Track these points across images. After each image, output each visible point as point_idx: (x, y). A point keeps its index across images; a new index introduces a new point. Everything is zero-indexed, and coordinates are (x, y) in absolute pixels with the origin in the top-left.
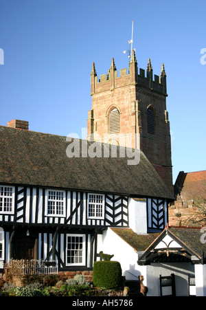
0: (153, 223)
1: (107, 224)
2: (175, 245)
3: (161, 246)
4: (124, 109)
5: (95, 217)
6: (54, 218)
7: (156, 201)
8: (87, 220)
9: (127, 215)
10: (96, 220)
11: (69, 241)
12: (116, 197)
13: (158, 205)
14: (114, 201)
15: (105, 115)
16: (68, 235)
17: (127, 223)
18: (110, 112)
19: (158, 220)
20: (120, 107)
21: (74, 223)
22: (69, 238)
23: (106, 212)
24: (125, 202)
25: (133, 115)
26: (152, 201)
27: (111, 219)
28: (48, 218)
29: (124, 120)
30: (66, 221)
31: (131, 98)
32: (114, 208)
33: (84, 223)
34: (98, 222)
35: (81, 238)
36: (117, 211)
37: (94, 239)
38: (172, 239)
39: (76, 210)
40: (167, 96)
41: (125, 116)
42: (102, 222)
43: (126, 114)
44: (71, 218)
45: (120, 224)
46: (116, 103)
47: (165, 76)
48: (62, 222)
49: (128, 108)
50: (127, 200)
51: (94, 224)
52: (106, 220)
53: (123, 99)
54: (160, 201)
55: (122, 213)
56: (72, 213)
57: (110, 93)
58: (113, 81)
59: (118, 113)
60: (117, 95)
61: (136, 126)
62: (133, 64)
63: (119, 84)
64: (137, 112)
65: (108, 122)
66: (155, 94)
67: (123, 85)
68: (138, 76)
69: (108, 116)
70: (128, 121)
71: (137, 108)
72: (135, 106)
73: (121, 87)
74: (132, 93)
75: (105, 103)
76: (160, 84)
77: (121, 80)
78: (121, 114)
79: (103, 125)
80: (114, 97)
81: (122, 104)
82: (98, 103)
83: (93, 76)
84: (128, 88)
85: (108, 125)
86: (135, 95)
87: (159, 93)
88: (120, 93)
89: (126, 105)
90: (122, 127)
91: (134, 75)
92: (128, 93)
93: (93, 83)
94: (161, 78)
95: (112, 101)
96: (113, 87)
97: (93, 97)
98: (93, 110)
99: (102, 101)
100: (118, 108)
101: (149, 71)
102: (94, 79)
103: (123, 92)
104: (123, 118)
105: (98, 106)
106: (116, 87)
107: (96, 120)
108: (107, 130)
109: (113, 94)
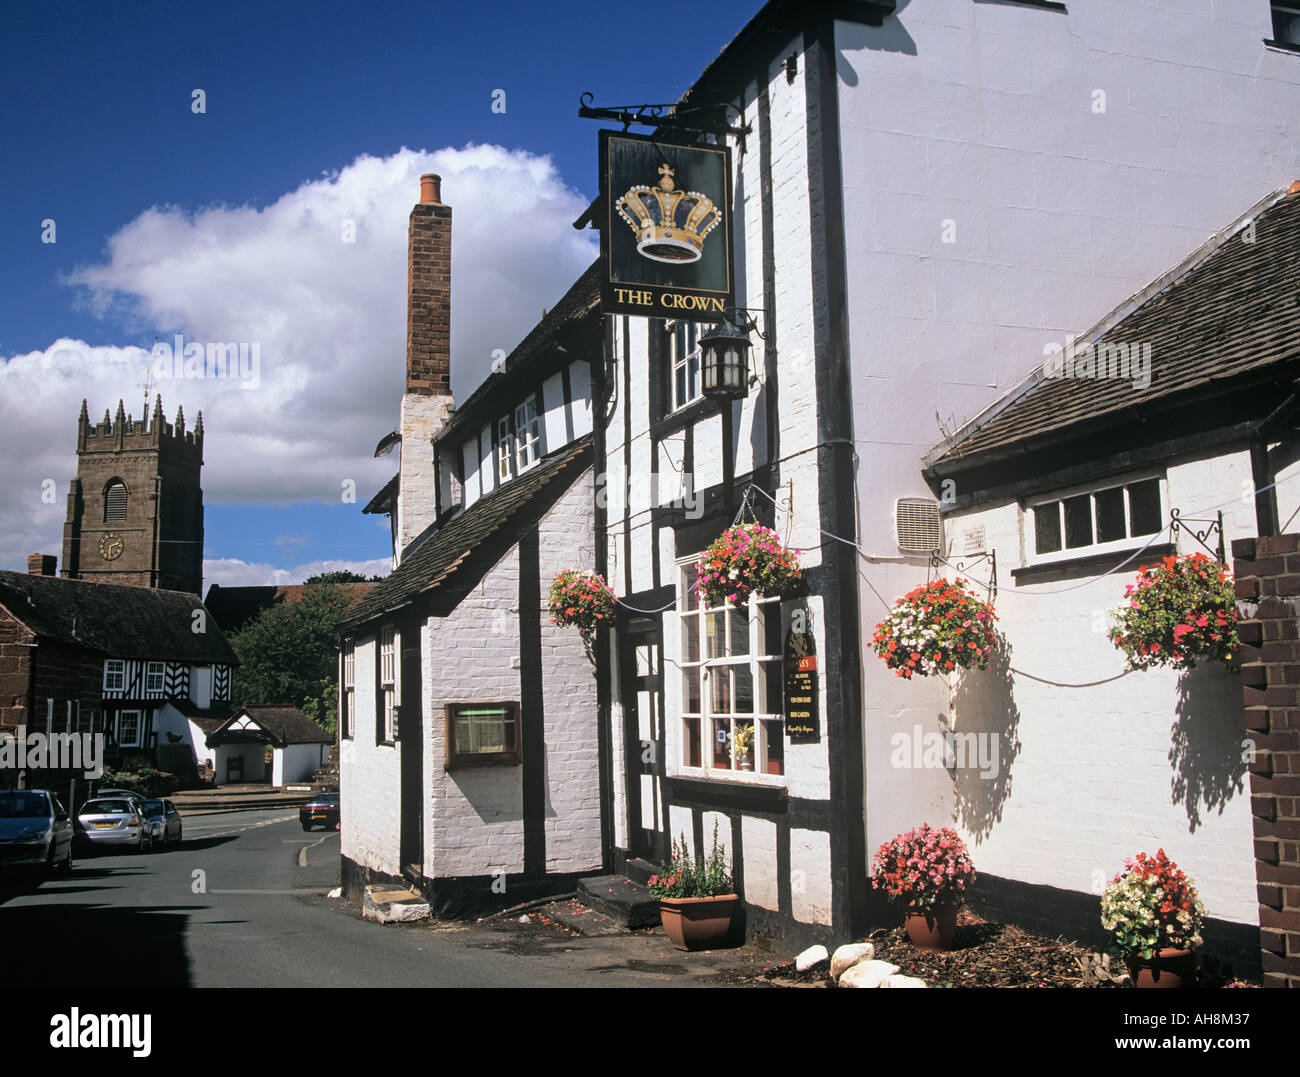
0: (215, 693)
1: (166, 697)
2: (253, 726)
3: (235, 726)
4: (135, 487)
5: (155, 690)
6: (112, 693)
7: (220, 667)
8: (146, 693)
9: (188, 685)
10: (155, 693)
11: (124, 718)
12: (178, 665)
13: (222, 672)
14: (175, 669)
15: (101, 492)
16: (124, 711)
17: (187, 694)
18: (109, 486)
19: (221, 689)
20: (129, 481)
21: (132, 697)
22: (124, 714)
23: (167, 683)
24: (186, 671)
25: (151, 499)
26: (216, 667)
27: (170, 691)
28: (107, 692)
29: (135, 504)
30: (124, 695)
31: (151, 470)
32: (174, 678)
33: (143, 698)
34: (157, 695)
35: (136, 714)
36: (178, 681)
37: (150, 717)
38: (249, 720)
39: (135, 682)
41: (138, 499)
42: (162, 695)
43: (140, 495)
44: (129, 692)
45: (180, 697)
46: (121, 474)
47: (202, 432)
48: (120, 697)
49: (143, 486)
50: (189, 668)
51: (152, 698)
52: (165, 693)
53: (136, 470)
54: (224, 667)
55: (182, 683)
56: (131, 687)
57: (113, 456)
58: (120, 437)
59: (128, 491)
60: (125, 463)
61: (155, 518)
62: (158, 418)
63: (130, 443)
64: (159, 496)
65: (105, 503)
66: (185, 463)
67: (137, 449)
68: (163, 435)
69: (106, 493)
70: (141, 507)
71: (159, 489)
72: (157, 486)
73: (133, 451)
74: (151, 463)
75: (102, 471)
76: (193, 446)
77: (133, 438)
78: (130, 493)
79: (96, 505)
80: (120, 465)
81: (134, 477)
82: (90, 470)
83: (83, 422)
84: (146, 454)
85: (105, 507)
86: (156, 467)
87: (192, 460)
88: (130, 459)
89: (140, 481)
90: (130, 515)
91: (157, 436)
92: (145, 462)
93: (83, 434)
94: (197, 436)
95: (116, 470)
96: (118, 448)
97: (81, 457)
98: (80, 479)
99: (97, 466)
100: (126, 484)
101: (179, 425)
102: (85, 428)
103: (137, 458)
104: (132, 501)
105: (89, 474)
106: (124, 449)
107: (84, 497)
108: (103, 516)
109: (118, 459)
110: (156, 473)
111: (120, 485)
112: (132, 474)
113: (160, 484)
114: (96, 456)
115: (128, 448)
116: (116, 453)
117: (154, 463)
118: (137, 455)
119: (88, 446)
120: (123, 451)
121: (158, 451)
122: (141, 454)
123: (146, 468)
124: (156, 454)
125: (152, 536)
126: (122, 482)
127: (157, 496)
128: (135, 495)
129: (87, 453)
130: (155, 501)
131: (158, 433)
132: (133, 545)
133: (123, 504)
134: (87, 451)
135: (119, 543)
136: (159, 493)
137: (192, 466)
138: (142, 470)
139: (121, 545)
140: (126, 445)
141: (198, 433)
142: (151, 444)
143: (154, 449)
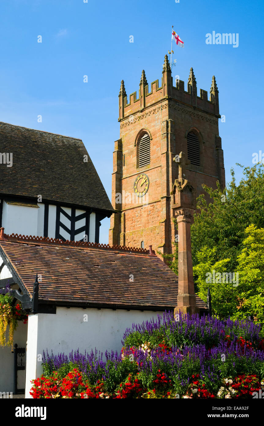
4: (155, 133)
7: (68, 211)
13: (74, 219)
15: (134, 145)
18: (139, 139)
25: (163, 138)
26: (59, 211)
31: (164, 116)
40: (220, 117)
41: (157, 142)
46: (146, 127)
53: (154, 120)
57: (139, 114)
58: (143, 99)
59: (149, 139)
60: (148, 117)
61: (167, 153)
62: (166, 73)
63: (150, 101)
64: (169, 134)
65: (138, 152)
66: (200, 113)
67: (154, 102)
68: (174, 88)
69: (137, 145)
70: (159, 148)
71: (169, 129)
72: (167, 127)
73: (152, 105)
74: (164, 110)
75: (135, 129)
76: (208, 102)
77: (152, 96)
78: (152, 140)
79: (131, 157)
80: (144, 119)
81: (154, 126)
82: (127, 130)
83: (121, 97)
84: (160, 105)
85: (138, 156)
86: (167, 112)
87: (207, 113)
88: (150, 112)
89: (157, 127)
90: (153, 157)
91: (166, 87)
92: (160, 111)
93: (121, 105)
94: (212, 94)
95: (142, 125)
96: (143, 107)
97: (122, 123)
98: (121, 140)
99: (131, 127)
100: (149, 133)
101: (191, 83)
102: (123, 100)
103: (155, 110)
104: (153, 146)
105: (127, 134)
106: (146, 106)
107: (124, 153)
108: (136, 163)
109: (143, 116)
110: (167, 117)
111: (146, 136)
112: (152, 124)
113: (169, 124)
115: (149, 105)
116: (142, 111)
117: (166, 111)
118: (154, 108)
119: (125, 113)
120: (145, 108)
121: (167, 99)
122: (157, 106)
123: (161, 116)
124: (167, 102)
125: (165, 168)
126: (146, 133)
127: (167, 134)
128: (155, 140)
129: (125, 118)
130: (166, 139)
131: (166, 84)
132: (156, 180)
133: (148, 149)
134: (125, 117)
135: (146, 181)
136: (169, 132)
137: (208, 116)
138: (158, 119)
139: (147, 183)
140: (148, 103)
141: (213, 93)
142: (163, 94)
143: (165, 99)
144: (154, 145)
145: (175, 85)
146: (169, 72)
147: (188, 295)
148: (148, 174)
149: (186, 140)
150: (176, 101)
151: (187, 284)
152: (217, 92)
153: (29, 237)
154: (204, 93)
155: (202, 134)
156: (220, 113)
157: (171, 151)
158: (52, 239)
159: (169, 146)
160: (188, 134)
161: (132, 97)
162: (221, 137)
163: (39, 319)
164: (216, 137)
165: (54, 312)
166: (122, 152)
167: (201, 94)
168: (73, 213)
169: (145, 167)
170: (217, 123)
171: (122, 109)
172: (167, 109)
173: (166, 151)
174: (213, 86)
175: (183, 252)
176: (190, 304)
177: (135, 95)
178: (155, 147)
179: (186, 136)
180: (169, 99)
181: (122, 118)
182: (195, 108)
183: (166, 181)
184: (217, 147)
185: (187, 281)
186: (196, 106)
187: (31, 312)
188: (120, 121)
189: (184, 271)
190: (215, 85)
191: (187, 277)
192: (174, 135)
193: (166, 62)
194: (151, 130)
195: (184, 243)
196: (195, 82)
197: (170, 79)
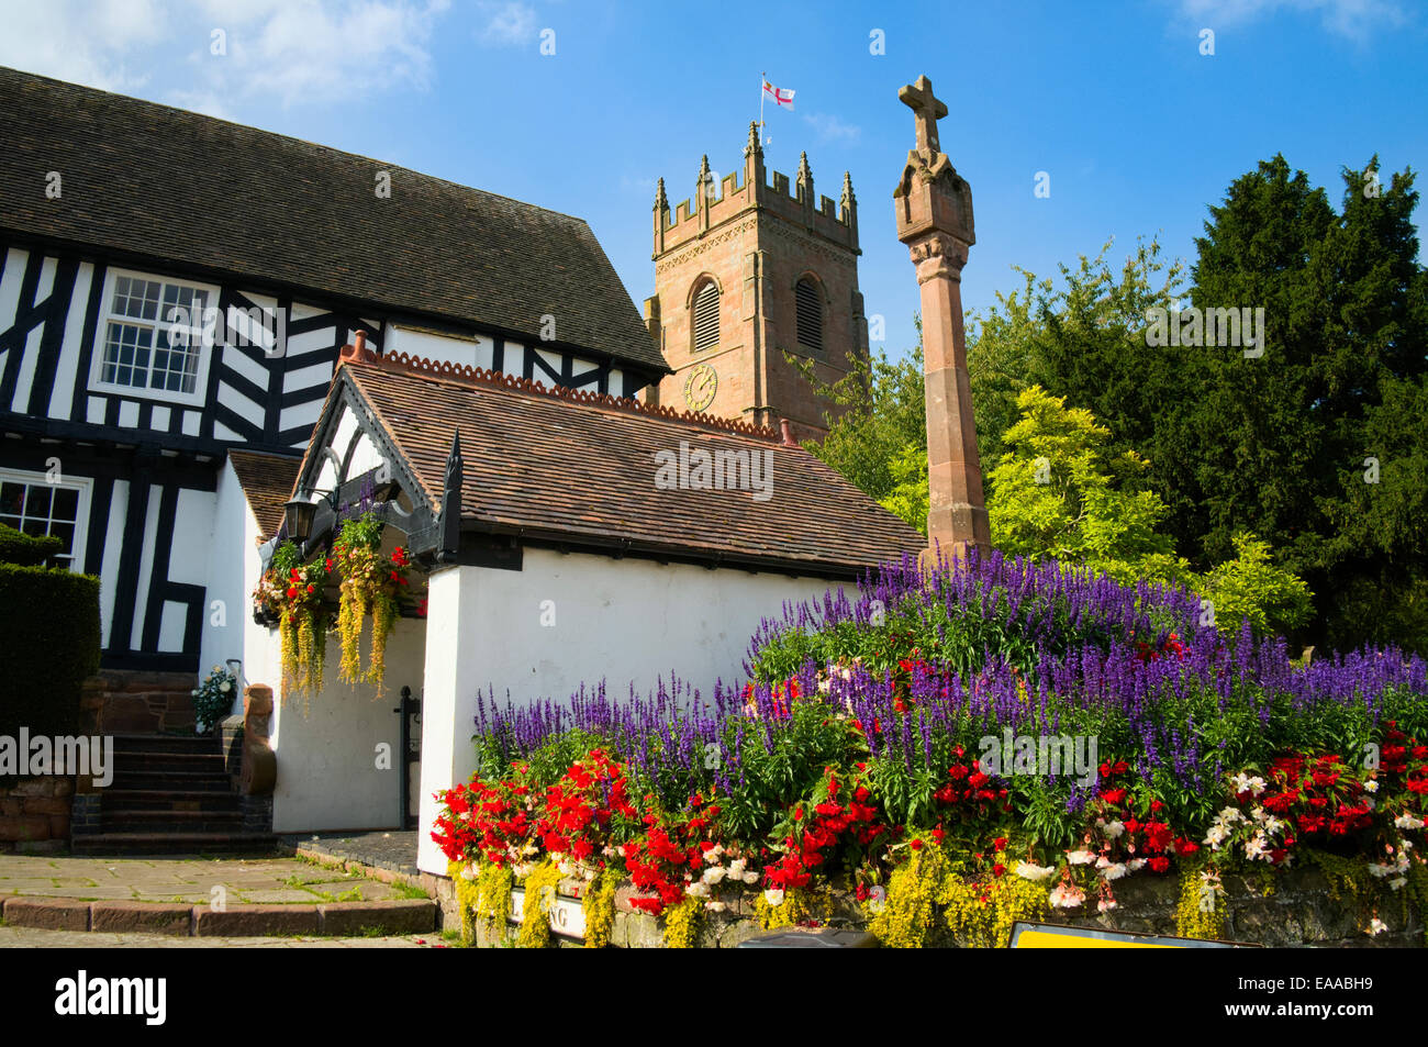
4: (729, 280)
7: (554, 362)
8: (81, 395)
10: (148, 405)
12: (301, 312)
13: (568, 381)
15: (685, 307)
18: (696, 295)
20: (719, 277)
23: (223, 373)
25: (750, 290)
26: (532, 358)
27: (255, 414)
31: (748, 245)
33: (60, 411)
34: (162, 414)
36: (301, 380)
40: (859, 253)
41: (733, 298)
42: (192, 421)
43: (735, 292)
46: (710, 268)
51: (127, 421)
52: (215, 412)
53: (728, 255)
57: (696, 244)
58: (704, 211)
59: (716, 292)
60: (714, 247)
61: (756, 318)
62: (752, 158)
63: (717, 216)
64: (760, 280)
65: (692, 321)
66: (821, 243)
67: (727, 217)
68: (768, 188)
69: (692, 306)
70: (738, 310)
71: (760, 269)
72: (756, 265)
73: (722, 224)
74: (749, 232)
75: (686, 274)
76: (837, 221)
77: (723, 204)
78: (722, 293)
79: (679, 330)
80: (707, 253)
81: (726, 266)
82: (670, 277)
83: (659, 211)
84: (739, 222)
85: (692, 328)
86: (756, 236)
87: (834, 243)
88: (719, 238)
89: (735, 267)
90: (724, 328)
91: (753, 185)
92: (740, 234)
93: (659, 227)
94: (844, 208)
95: (701, 266)
96: (703, 228)
97: (658, 263)
98: (657, 297)
99: (678, 269)
100: (716, 281)
101: (803, 182)
102: (662, 218)
103: (729, 234)
104: (726, 305)
105: (669, 284)
106: (710, 227)
107: (663, 323)
108: (689, 344)
109: (704, 246)
110: (756, 246)
111: (710, 286)
112: (724, 262)
113: (760, 260)
114: (676, 254)
115: (716, 223)
116: (701, 237)
117: (752, 234)
118: (726, 229)
119: (665, 244)
120: (709, 230)
121: (756, 210)
122: (734, 225)
123: (741, 245)
124: (754, 216)
125: (753, 348)
126: (711, 281)
127: (757, 279)
128: (728, 294)
129: (665, 253)
130: (753, 289)
131: (754, 180)
132: (729, 377)
133: (715, 314)
134: (666, 249)
135: (709, 380)
136: (761, 275)
137: (836, 250)
138: (736, 250)
139: (713, 382)
140: (714, 219)
141: (847, 204)
142: (748, 199)
143: (751, 209)
144: (727, 303)
145: (770, 182)
146: (759, 155)
147: (968, 506)
148: (714, 364)
149: (793, 294)
150: (773, 216)
151: (962, 472)
152: (853, 203)
153: (442, 364)
154: (829, 204)
155: (827, 285)
156: (861, 246)
157: (764, 315)
158: (510, 377)
159: (761, 305)
160: (798, 284)
161: (681, 210)
162: (863, 293)
163: (463, 583)
164: (853, 293)
165: (516, 565)
166: (659, 321)
167: (823, 205)
168: (567, 367)
169: (708, 351)
170: (854, 265)
171: (659, 235)
172: (756, 228)
173: (753, 314)
174: (846, 191)
175: (945, 370)
176: (975, 536)
177: (686, 206)
178: (730, 308)
179: (794, 286)
180: (759, 210)
181: (659, 253)
182: (810, 231)
183: (753, 377)
184: (855, 313)
185: (962, 463)
186: (814, 227)
187: (435, 562)
188: (655, 260)
189: (949, 429)
190: (851, 189)
191: (960, 448)
192: (771, 282)
193: (752, 136)
194: (720, 274)
195: (945, 342)
196: (810, 180)
197: (761, 171)
